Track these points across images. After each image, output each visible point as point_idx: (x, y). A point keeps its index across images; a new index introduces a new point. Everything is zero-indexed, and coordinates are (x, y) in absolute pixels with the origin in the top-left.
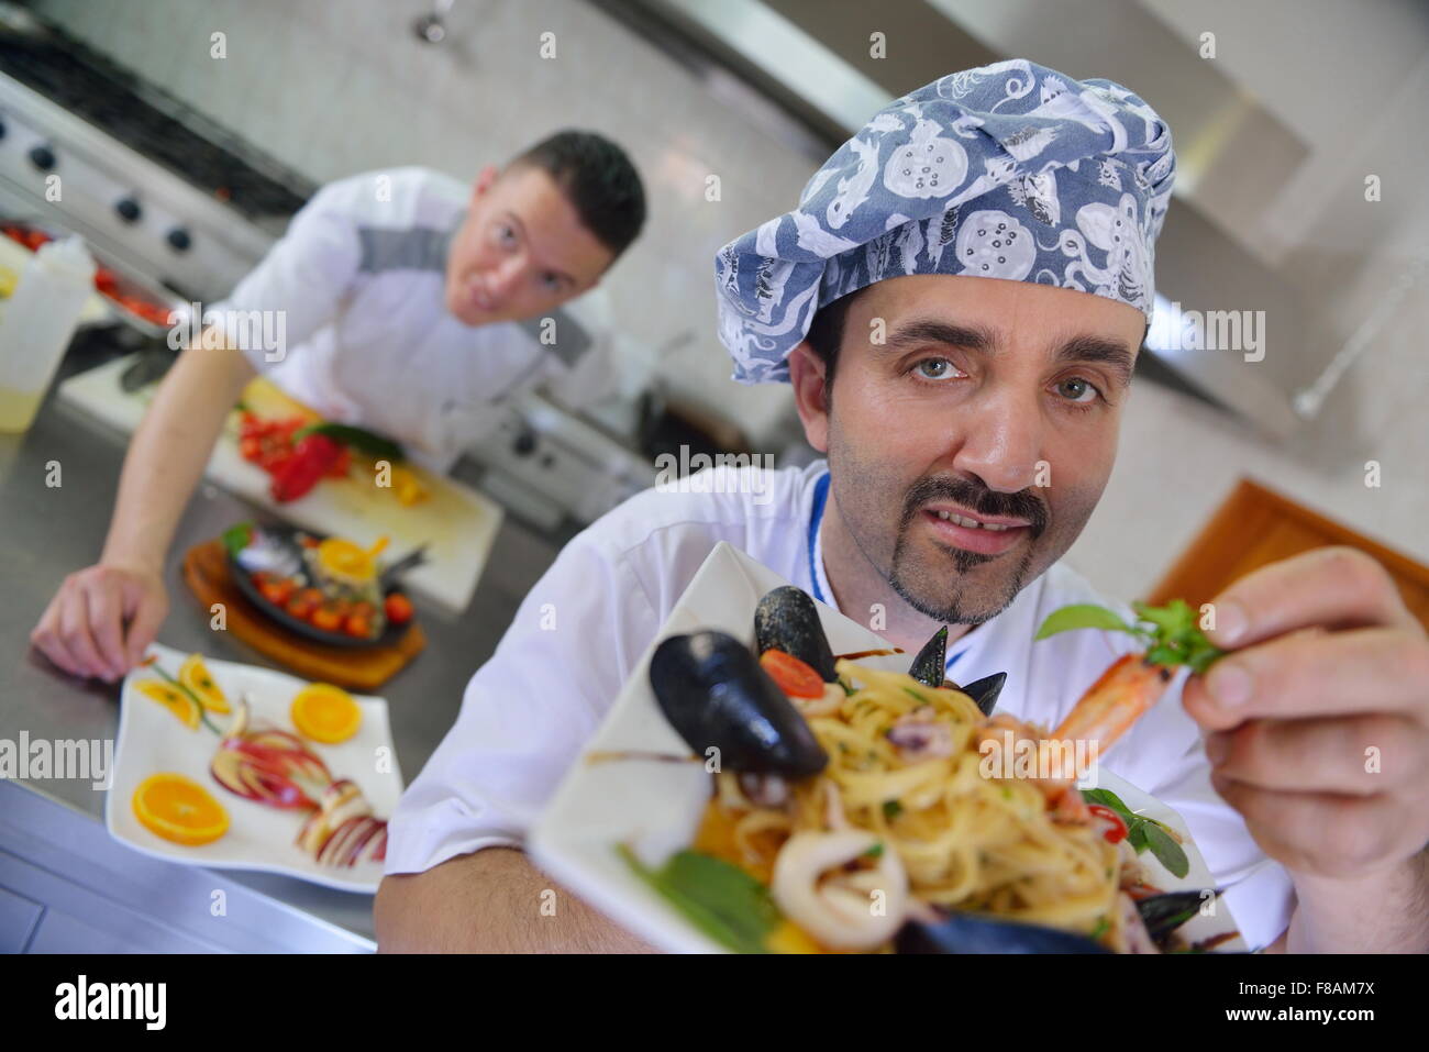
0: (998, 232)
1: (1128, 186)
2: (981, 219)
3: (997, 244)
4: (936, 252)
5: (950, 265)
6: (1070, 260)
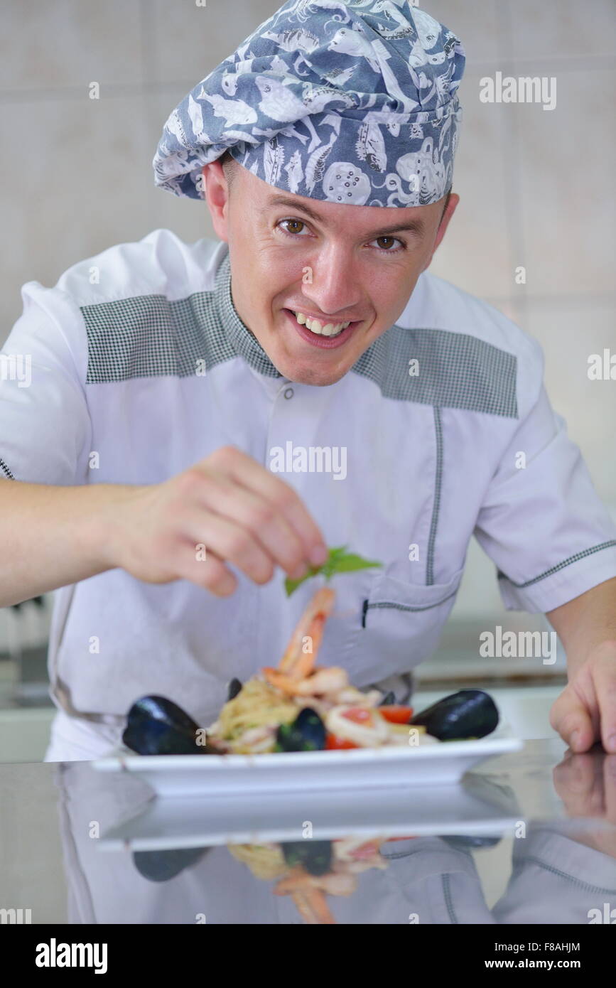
0: (348, 177)
3: (347, 185)
4: (311, 185)
5: (319, 194)
6: (391, 192)
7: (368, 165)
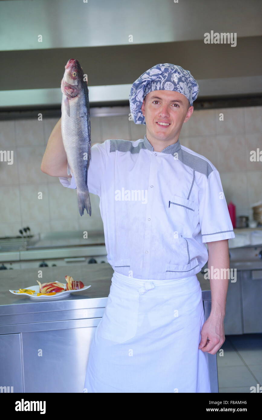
1: (185, 81)
2: (167, 83)
3: (169, 86)
4: (162, 87)
5: (163, 89)
6: (178, 88)
7: (174, 82)
